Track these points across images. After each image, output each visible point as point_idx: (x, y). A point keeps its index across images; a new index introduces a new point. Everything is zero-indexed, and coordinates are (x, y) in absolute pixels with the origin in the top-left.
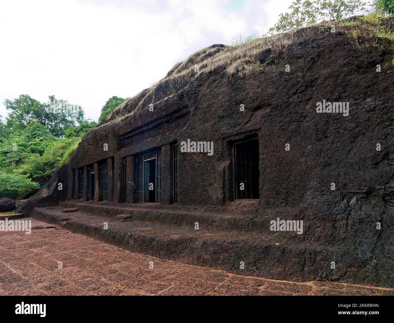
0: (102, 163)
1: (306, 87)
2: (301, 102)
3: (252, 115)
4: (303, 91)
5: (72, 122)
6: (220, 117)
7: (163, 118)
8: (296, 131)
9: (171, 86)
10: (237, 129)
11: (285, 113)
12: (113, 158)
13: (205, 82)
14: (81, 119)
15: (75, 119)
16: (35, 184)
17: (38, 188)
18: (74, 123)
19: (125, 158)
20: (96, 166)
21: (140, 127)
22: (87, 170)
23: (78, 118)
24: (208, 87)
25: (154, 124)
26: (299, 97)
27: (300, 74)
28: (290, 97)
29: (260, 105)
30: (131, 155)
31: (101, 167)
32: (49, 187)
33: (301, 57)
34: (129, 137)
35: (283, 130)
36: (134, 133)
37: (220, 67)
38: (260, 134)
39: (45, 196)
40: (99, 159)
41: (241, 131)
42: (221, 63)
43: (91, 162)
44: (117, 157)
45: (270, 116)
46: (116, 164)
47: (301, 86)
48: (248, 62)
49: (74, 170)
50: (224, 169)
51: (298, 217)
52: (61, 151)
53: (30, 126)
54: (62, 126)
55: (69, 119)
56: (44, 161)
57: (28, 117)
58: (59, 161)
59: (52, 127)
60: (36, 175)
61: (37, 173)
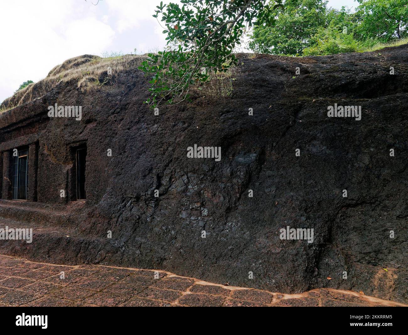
1: (121, 109)
2: (116, 121)
3: (85, 126)
4: (119, 112)
6: (65, 125)
10: (74, 137)
11: (104, 129)
13: (63, 90)
24: (64, 95)
25: (27, 122)
26: (115, 116)
28: (109, 116)
29: (89, 120)
33: (123, 84)
35: (101, 142)
36: (12, 128)
37: (74, 79)
41: (76, 140)
42: (75, 76)
45: (95, 129)
47: (118, 108)
48: (92, 80)
50: (68, 171)
51: (91, 215)
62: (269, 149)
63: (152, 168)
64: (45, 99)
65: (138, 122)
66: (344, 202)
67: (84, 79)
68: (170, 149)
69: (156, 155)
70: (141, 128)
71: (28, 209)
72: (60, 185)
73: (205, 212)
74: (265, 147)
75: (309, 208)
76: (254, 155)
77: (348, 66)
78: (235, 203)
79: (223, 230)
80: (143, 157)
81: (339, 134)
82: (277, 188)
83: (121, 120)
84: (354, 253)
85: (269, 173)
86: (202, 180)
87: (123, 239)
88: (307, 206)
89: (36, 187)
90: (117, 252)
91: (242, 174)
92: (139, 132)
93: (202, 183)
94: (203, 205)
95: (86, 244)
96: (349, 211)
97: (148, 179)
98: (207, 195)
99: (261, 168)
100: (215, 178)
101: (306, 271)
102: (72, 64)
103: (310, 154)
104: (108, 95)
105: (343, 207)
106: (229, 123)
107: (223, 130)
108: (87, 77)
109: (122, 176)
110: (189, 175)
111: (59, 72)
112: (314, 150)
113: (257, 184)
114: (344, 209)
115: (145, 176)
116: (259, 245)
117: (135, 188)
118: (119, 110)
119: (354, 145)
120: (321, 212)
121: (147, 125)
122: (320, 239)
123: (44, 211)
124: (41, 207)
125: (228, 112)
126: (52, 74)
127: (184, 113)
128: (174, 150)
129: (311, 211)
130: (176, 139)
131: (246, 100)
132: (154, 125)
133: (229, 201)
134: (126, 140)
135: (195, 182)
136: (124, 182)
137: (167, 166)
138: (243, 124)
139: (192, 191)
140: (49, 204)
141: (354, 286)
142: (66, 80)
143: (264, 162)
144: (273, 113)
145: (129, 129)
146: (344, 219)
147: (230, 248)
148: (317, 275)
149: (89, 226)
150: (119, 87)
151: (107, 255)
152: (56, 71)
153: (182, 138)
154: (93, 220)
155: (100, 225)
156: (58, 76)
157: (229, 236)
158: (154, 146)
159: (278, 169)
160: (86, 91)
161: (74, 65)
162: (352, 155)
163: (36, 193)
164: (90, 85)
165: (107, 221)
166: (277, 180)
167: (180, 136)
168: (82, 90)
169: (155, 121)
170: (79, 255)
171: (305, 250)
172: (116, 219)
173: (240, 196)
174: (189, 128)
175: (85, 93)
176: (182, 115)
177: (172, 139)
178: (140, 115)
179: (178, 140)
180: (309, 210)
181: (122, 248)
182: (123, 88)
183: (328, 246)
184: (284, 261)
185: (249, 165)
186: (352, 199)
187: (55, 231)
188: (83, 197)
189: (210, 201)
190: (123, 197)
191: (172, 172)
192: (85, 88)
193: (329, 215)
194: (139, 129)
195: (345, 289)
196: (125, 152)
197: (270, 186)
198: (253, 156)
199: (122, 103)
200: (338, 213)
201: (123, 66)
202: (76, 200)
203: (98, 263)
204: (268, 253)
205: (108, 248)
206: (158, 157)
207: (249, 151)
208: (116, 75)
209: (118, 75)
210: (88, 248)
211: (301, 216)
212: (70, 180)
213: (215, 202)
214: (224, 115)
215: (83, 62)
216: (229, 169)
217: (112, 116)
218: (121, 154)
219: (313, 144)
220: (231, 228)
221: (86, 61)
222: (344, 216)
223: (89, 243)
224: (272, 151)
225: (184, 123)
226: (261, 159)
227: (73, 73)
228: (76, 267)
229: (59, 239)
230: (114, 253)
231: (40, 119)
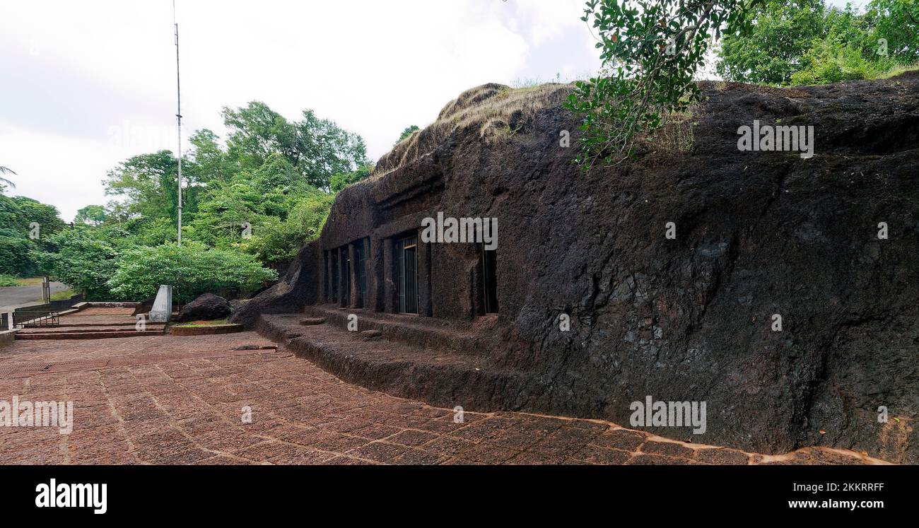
0: (358, 244)
1: (542, 172)
2: (534, 191)
3: (494, 200)
4: (538, 177)
5: (346, 163)
6: (466, 198)
7: (422, 185)
8: (525, 228)
9: (434, 137)
11: (519, 203)
12: (368, 237)
13: (461, 141)
15: (351, 158)
16: (269, 272)
17: (275, 279)
18: (349, 164)
19: (382, 240)
20: (351, 247)
22: (342, 255)
23: (357, 157)
24: (463, 150)
25: (414, 193)
26: (534, 184)
27: (538, 153)
28: (525, 183)
29: (499, 189)
30: (388, 238)
32: (289, 279)
33: (543, 131)
34: (388, 208)
35: (516, 225)
36: (393, 203)
37: (476, 124)
39: (280, 294)
40: (354, 238)
42: (477, 118)
43: (345, 242)
44: (372, 239)
45: (508, 204)
46: (372, 250)
47: (537, 170)
48: (500, 125)
49: (326, 252)
50: (472, 270)
51: (506, 338)
52: (316, 216)
53: (268, 163)
54: (328, 168)
55: (341, 156)
56: (288, 231)
57: (267, 145)
58: (312, 233)
59: (311, 168)
60: (274, 257)
61: (275, 253)
62: (744, 235)
63: (586, 264)
64: (436, 156)
65: (565, 193)
66: (844, 318)
67: (489, 124)
68: (610, 235)
69: (591, 244)
70: (570, 202)
71: (420, 327)
72: (461, 291)
73: (659, 334)
74: (738, 232)
75: (798, 326)
76: (724, 244)
77: (853, 102)
78: (699, 320)
79: (682, 360)
80: (573, 247)
81: (839, 212)
82: (755, 297)
83: (543, 188)
84: (855, 395)
85: (744, 272)
86: (653, 283)
87: (551, 374)
88: (795, 324)
89: (430, 294)
90: (543, 393)
91: (708, 274)
92: (567, 210)
93: (653, 288)
94: (655, 322)
95: (502, 380)
96: (852, 332)
97: (581, 283)
98: (661, 306)
99: (733, 266)
100: (671, 280)
101: (792, 421)
102: (471, 99)
103: (800, 244)
104: (523, 149)
105: (842, 325)
106: (689, 195)
107: (681, 205)
108: (493, 120)
109: (546, 277)
110: (636, 275)
111: (453, 112)
112: (805, 237)
113: (728, 290)
114: (843, 329)
115: (577, 278)
116: (730, 383)
117: (565, 296)
118: (538, 173)
119: (859, 230)
120: (814, 333)
121: (578, 197)
122: (811, 373)
123: (442, 331)
124: (439, 325)
125: (688, 176)
126: (445, 115)
127: (628, 178)
128: (615, 237)
129: (800, 331)
130: (617, 220)
131: (713, 158)
132: (587, 197)
133: (690, 316)
134: (550, 221)
135: (644, 286)
136: (548, 287)
137: (606, 261)
138: (709, 196)
139: (640, 300)
140: (448, 320)
141: (854, 444)
142: (464, 124)
143: (737, 256)
144: (749, 178)
145: (553, 204)
146: (844, 343)
147: (692, 386)
148: (807, 427)
149: (505, 353)
150: (537, 136)
151: (530, 397)
152: (449, 111)
153: (625, 218)
154: (510, 345)
155: (519, 352)
156: (452, 118)
157: (691, 370)
158: (588, 230)
159: (756, 267)
160: (492, 142)
161: (474, 100)
162: (856, 245)
163: (430, 304)
164: (498, 133)
165: (528, 347)
166: (754, 284)
167: (623, 215)
168: (487, 141)
169: (588, 190)
170: (494, 397)
171: (792, 390)
172: (540, 344)
173: (705, 308)
174: (635, 203)
175: (490, 147)
176: (626, 181)
177: (612, 220)
178: (568, 181)
179: (620, 221)
180: (797, 330)
181: (549, 387)
182: (543, 139)
183: (822, 384)
184: (763, 406)
185: (717, 261)
186: (855, 314)
187: (459, 362)
188: (494, 309)
189: (665, 315)
190: (548, 310)
191: (613, 270)
192: (491, 138)
193: (823, 337)
194: (566, 204)
195: (843, 448)
196: (549, 240)
197: (744, 294)
198: (723, 246)
199: (542, 161)
200: (835, 335)
201: (543, 101)
202: (484, 315)
203: (519, 409)
204: (742, 395)
205: (531, 386)
206: (594, 248)
207: (717, 239)
208: (533, 117)
209: (536, 117)
210: (504, 387)
211: (787, 339)
212: (475, 283)
213: (672, 317)
214: (682, 181)
215: (487, 96)
216: (689, 267)
217: (530, 183)
218: (543, 243)
219: (804, 228)
220: (693, 357)
221: (491, 94)
222: (843, 338)
223: (506, 380)
224: (747, 238)
225: (628, 194)
226: (733, 253)
227: (473, 114)
228: (491, 415)
229: (466, 373)
230: (539, 394)
231: (431, 188)
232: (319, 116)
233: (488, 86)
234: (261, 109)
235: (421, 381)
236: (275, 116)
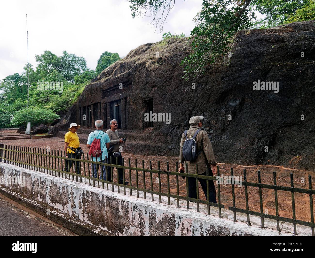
0: (95, 105)
1: (170, 79)
2: (167, 86)
3: (152, 89)
4: (168, 81)
5: (79, 70)
6: (141, 89)
8: (164, 99)
9: (126, 66)
10: (146, 95)
11: (161, 90)
12: (100, 103)
13: (138, 68)
14: (84, 67)
15: (80, 67)
16: (58, 116)
17: (59, 118)
18: (80, 70)
19: (106, 103)
20: (92, 106)
21: (112, 87)
22: (88, 108)
23: (82, 67)
24: (139, 72)
26: (167, 83)
27: (168, 73)
28: (164, 83)
29: (154, 86)
30: (109, 102)
31: (95, 107)
32: (66, 118)
33: (170, 65)
34: (108, 92)
35: (160, 98)
36: (110, 90)
37: (144, 62)
38: (154, 98)
39: (64, 124)
40: (93, 103)
41: (147, 97)
42: (144, 60)
43: (90, 104)
44: (102, 103)
45: (157, 91)
46: (101, 107)
48: (153, 63)
49: (80, 108)
50: (143, 113)
51: (158, 135)
52: (73, 94)
53: (52, 74)
54: (72, 73)
55: (76, 67)
56: (63, 100)
57: (50, 67)
58: (71, 100)
59: (65, 73)
60: (58, 110)
61: (58, 109)
62: (247, 97)
63: (186, 110)
64: (129, 74)
65: (178, 86)
66: (283, 125)
67: (149, 62)
68: (195, 100)
69: (188, 104)
70: (180, 89)
71: (124, 133)
72: (139, 120)
73: (212, 131)
74: (244, 96)
75: (264, 128)
76: (239, 101)
78: (227, 127)
79: (220, 140)
80: (181, 105)
81: (286, 87)
82: (249, 118)
83: (171, 85)
84: (285, 150)
85: (245, 110)
86: (210, 116)
87: (173, 145)
88: (262, 127)
91: (231, 112)
92: (179, 92)
93: (210, 117)
94: (211, 128)
95: (157, 147)
96: (286, 129)
97: (184, 116)
98: (213, 123)
99: (241, 109)
100: (217, 114)
101: (256, 157)
102: (140, 51)
103: (268, 100)
104: (163, 71)
106: (226, 84)
107: (223, 88)
108: (151, 61)
110: (204, 113)
111: (133, 56)
112: (271, 97)
113: (239, 117)
114: (283, 128)
115: (183, 115)
116: (236, 146)
117: (178, 121)
118: (168, 80)
119: (293, 94)
120: (270, 130)
121: (183, 87)
122: (267, 143)
123: (133, 134)
124: (130, 132)
125: (227, 77)
127: (203, 79)
128: (197, 101)
129: (264, 129)
130: (198, 95)
131: (238, 68)
132: (187, 87)
133: (224, 126)
134: (173, 96)
135: (207, 117)
136: (173, 118)
137: (193, 109)
138: (234, 84)
139: (205, 121)
140: (134, 130)
141: (280, 164)
142: (139, 62)
143: (244, 105)
144: (251, 76)
145: (174, 90)
146: (283, 133)
147: (222, 148)
148: (263, 159)
149: (157, 139)
150: (168, 66)
151: (167, 152)
153: (201, 94)
154: (159, 137)
155: (162, 139)
156: (133, 58)
157: (222, 143)
158: (187, 99)
159: (250, 108)
160: (151, 69)
161: (142, 51)
162: (291, 99)
163: (126, 125)
164: (153, 66)
165: (165, 137)
166: (249, 114)
167: (200, 92)
168: (149, 69)
169: (187, 85)
170: (155, 152)
171: (258, 148)
172: (170, 136)
173: (229, 123)
174: (205, 88)
175: (150, 71)
176: (202, 80)
177: (196, 95)
178: (179, 82)
179: (199, 95)
180: (263, 129)
181: (173, 149)
182: (170, 67)
183: (271, 146)
184: (246, 152)
185: (235, 107)
186: (288, 123)
187: (143, 143)
188: (151, 126)
189: (214, 126)
190: (172, 126)
191: (196, 112)
192: (150, 68)
193: (274, 131)
194: (179, 90)
195: (275, 165)
196: (172, 102)
197: (245, 118)
198: (238, 102)
199: (170, 76)
200: (280, 130)
201: (169, 53)
202: (147, 128)
203: (163, 155)
204: (239, 149)
205: (167, 149)
206: (189, 105)
207: (236, 99)
208: (166, 59)
209: (167, 59)
210: (158, 149)
211: (258, 132)
213: (217, 126)
214: (224, 79)
215: (147, 49)
216: (224, 110)
217: (165, 83)
218: (170, 104)
219: (271, 94)
220: (224, 139)
221: (148, 48)
222: (283, 131)
223: (159, 147)
224: (248, 98)
225: (202, 85)
226: (242, 103)
227: (143, 58)
228: (154, 157)
229: (145, 145)
230: (170, 151)
231: (126, 85)
232: (69, 53)
233: (147, 45)
234: (48, 53)
235: (130, 148)
236: (53, 55)
